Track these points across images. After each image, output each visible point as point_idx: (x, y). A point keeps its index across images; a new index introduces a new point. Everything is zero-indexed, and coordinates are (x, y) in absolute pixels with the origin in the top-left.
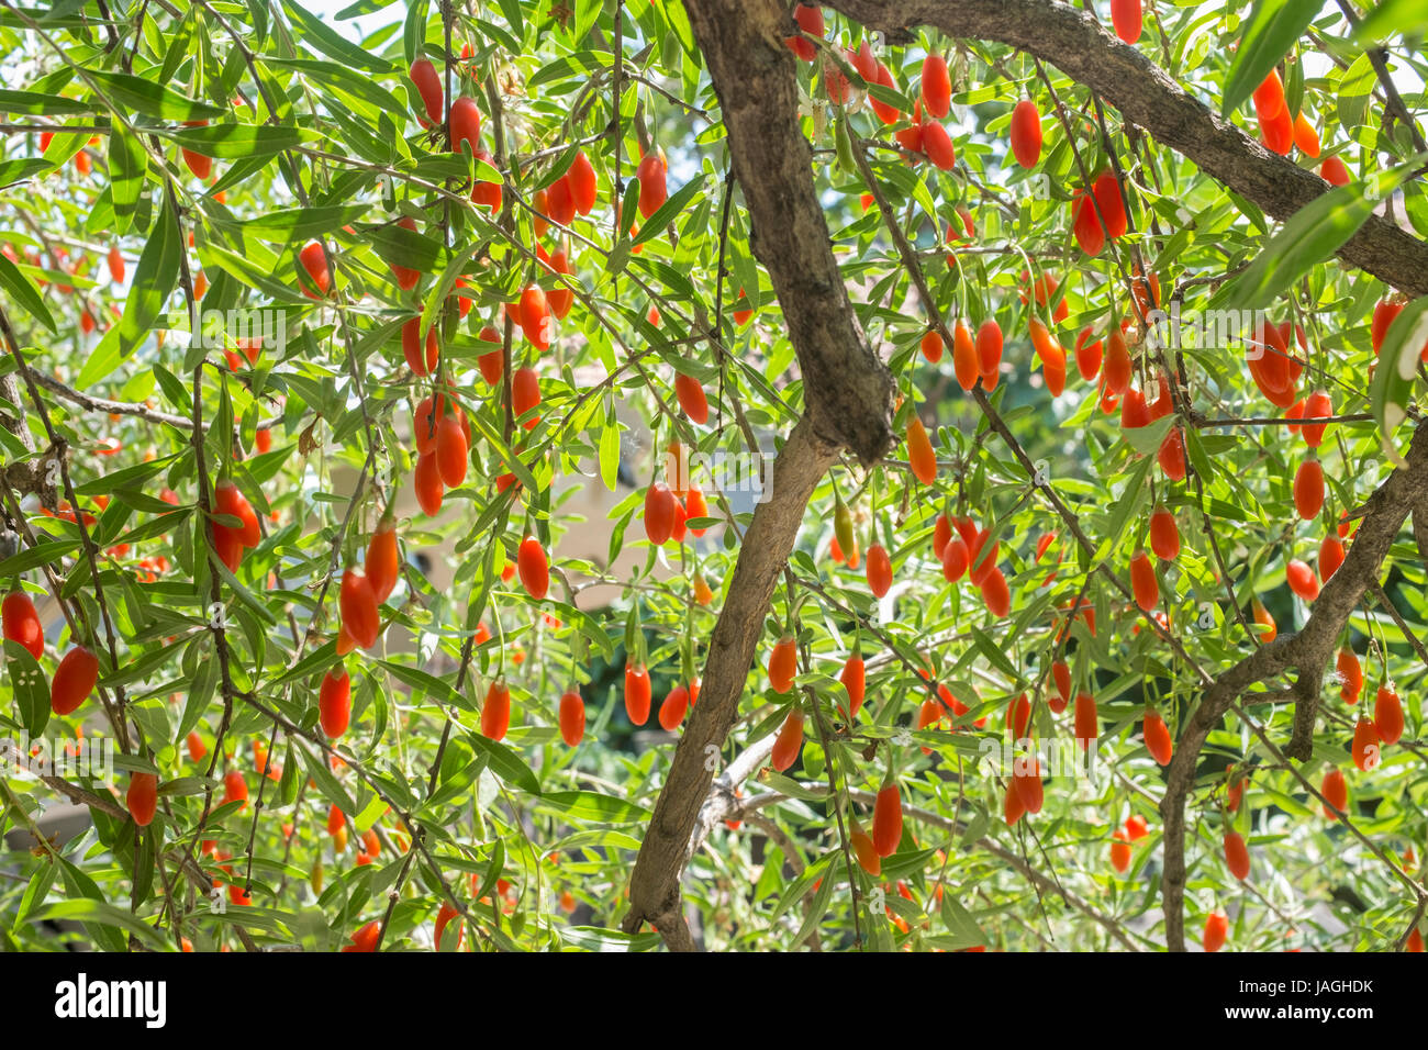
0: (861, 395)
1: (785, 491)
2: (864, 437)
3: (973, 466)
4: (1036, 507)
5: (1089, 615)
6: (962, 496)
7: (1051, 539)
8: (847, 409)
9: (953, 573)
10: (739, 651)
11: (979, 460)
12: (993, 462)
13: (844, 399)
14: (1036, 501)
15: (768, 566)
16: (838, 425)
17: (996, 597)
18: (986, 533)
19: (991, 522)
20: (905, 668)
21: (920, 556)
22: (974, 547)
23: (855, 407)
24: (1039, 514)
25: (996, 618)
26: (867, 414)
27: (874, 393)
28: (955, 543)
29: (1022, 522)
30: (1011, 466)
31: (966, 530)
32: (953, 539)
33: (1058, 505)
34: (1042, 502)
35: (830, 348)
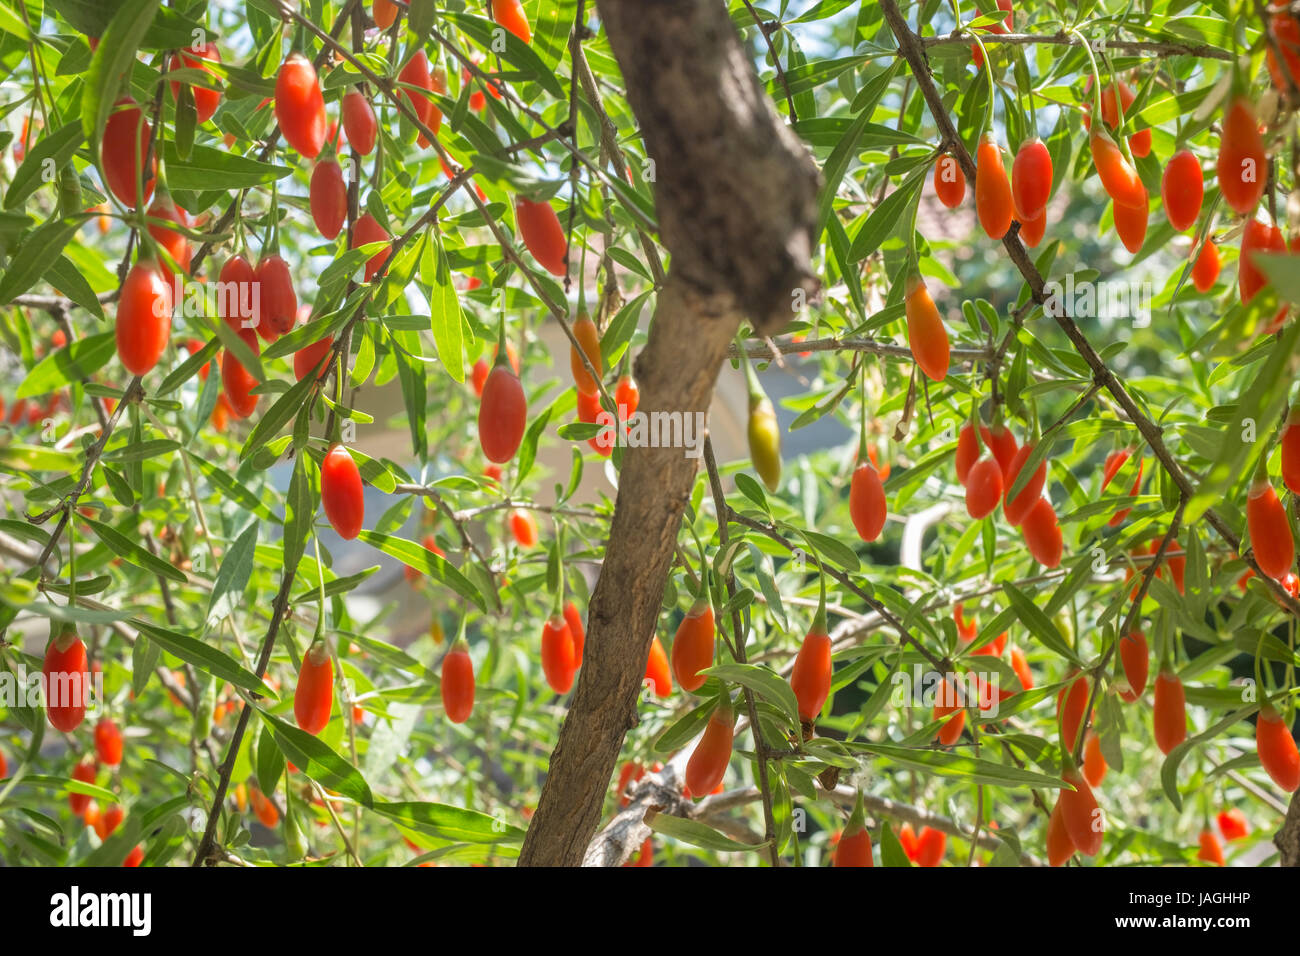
0: (747, 195)
1: (664, 381)
2: (751, 275)
3: (1010, 355)
4: (1104, 415)
5: (1177, 567)
6: (997, 399)
7: (1124, 458)
8: (720, 222)
9: (980, 504)
10: (627, 626)
11: (1018, 348)
12: (1038, 350)
13: (714, 204)
14: (1103, 407)
15: (658, 500)
16: (706, 254)
17: (1043, 539)
18: (1027, 450)
19: (1034, 435)
20: (903, 641)
21: (943, 477)
22: (1011, 468)
23: (735, 220)
24: (1108, 424)
25: (1043, 568)
26: (758, 230)
27: (773, 191)
28: (985, 463)
29: (1084, 434)
30: (1066, 357)
31: (1002, 445)
32: (983, 459)
33: (1133, 414)
34: (1113, 409)
35: (687, 105)
